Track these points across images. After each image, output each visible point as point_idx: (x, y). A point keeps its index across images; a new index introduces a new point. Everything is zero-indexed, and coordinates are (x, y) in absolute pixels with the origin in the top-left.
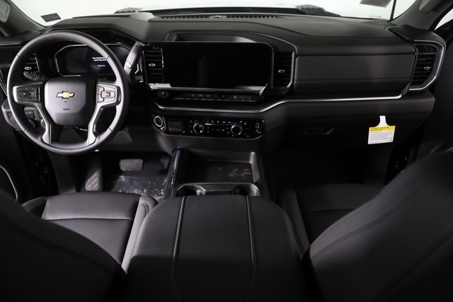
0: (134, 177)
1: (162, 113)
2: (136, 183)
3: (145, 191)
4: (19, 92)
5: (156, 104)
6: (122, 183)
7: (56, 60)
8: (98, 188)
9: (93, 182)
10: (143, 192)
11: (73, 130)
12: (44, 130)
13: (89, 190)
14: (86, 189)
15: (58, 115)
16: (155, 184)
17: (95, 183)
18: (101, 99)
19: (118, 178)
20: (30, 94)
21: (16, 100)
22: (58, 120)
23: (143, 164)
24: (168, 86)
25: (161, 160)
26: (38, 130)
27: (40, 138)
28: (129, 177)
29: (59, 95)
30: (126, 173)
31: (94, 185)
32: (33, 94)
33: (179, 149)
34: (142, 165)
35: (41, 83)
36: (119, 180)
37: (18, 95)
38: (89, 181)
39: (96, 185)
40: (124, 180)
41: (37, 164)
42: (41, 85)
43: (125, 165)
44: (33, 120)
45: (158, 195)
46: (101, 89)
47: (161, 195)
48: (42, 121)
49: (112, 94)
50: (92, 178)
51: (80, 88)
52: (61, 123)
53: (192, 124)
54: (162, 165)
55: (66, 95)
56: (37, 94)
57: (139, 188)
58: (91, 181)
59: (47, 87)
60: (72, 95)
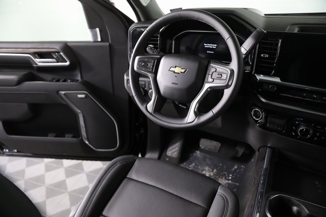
0: (208, 156)
1: (263, 107)
2: (208, 161)
3: (215, 171)
4: (139, 61)
5: (259, 96)
6: (196, 158)
7: (174, 42)
8: (176, 156)
9: (173, 150)
10: (213, 171)
11: (172, 104)
12: (151, 100)
13: (169, 155)
14: (167, 154)
15: (166, 87)
16: (225, 167)
17: (175, 151)
18: (210, 80)
19: (194, 152)
20: (147, 65)
21: (135, 68)
22: (164, 93)
23: (221, 147)
24: (277, 80)
25: (237, 148)
26: (145, 98)
27: (145, 106)
28: (204, 154)
29: (172, 69)
30: (202, 151)
31: (174, 152)
32: (150, 65)
33: (270, 147)
34: (219, 148)
35: (159, 56)
36: (194, 154)
37: (138, 64)
38: (171, 148)
39: (176, 153)
40: (199, 155)
41: (137, 124)
42: (158, 58)
43: (204, 143)
44: (143, 89)
45: (226, 179)
46: (213, 70)
47: (229, 180)
48: (150, 91)
49: (224, 76)
50: (174, 146)
51: (193, 66)
52: (166, 96)
53: (298, 126)
54: (237, 152)
55: (178, 70)
56: (153, 66)
57: (209, 167)
58: (173, 149)
59: (163, 61)
60: (183, 71)
